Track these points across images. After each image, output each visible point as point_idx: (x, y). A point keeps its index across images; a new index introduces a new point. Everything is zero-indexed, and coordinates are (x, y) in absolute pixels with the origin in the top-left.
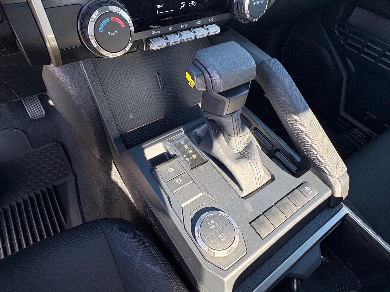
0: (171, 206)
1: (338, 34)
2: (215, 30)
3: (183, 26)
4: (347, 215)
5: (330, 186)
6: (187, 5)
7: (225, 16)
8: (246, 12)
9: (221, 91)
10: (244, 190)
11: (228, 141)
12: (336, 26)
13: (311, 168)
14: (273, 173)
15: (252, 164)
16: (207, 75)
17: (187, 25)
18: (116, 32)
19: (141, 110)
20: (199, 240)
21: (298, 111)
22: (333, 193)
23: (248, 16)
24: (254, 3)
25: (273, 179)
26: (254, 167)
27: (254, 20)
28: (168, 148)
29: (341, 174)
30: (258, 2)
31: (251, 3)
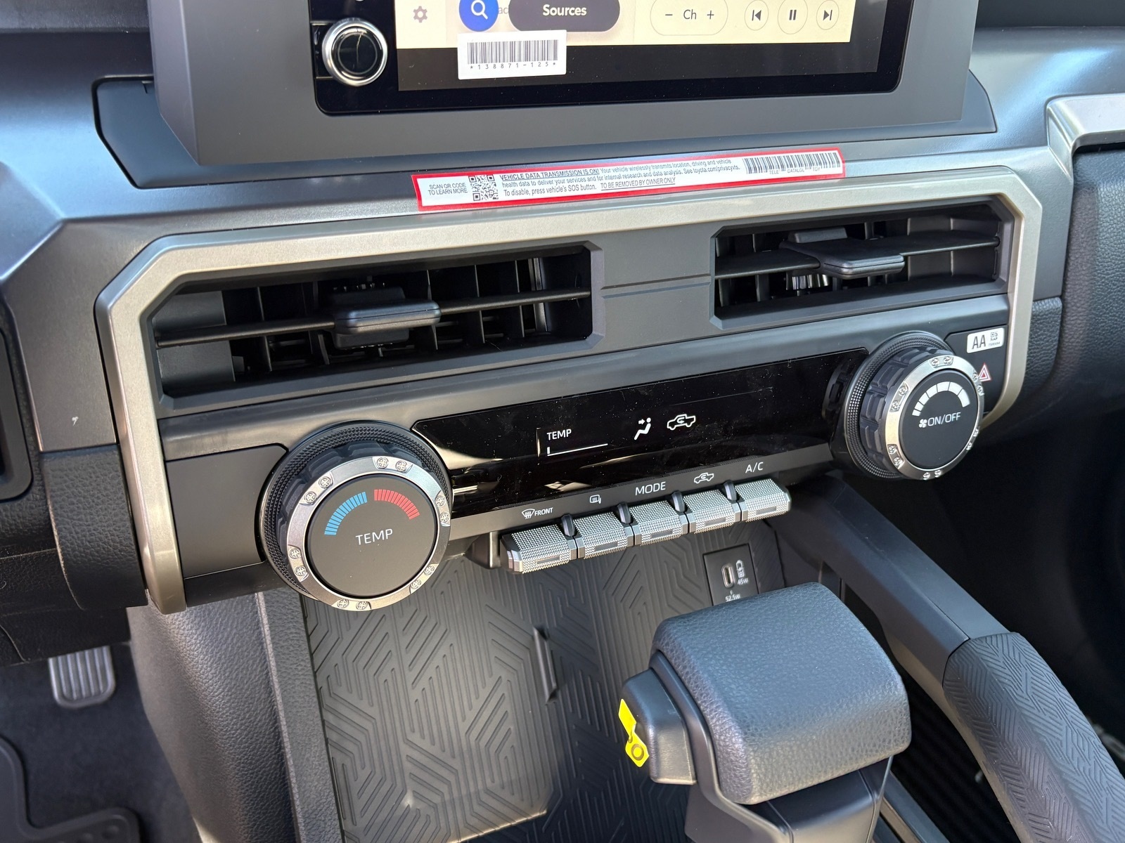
3: (641, 491)
6: (658, 426)
7: (813, 455)
8: (891, 452)
9: (755, 800)
17: (659, 486)
18: (386, 534)
19: (452, 778)
23: (900, 464)
24: (923, 423)
27: (927, 477)
30: (937, 420)
31: (908, 422)
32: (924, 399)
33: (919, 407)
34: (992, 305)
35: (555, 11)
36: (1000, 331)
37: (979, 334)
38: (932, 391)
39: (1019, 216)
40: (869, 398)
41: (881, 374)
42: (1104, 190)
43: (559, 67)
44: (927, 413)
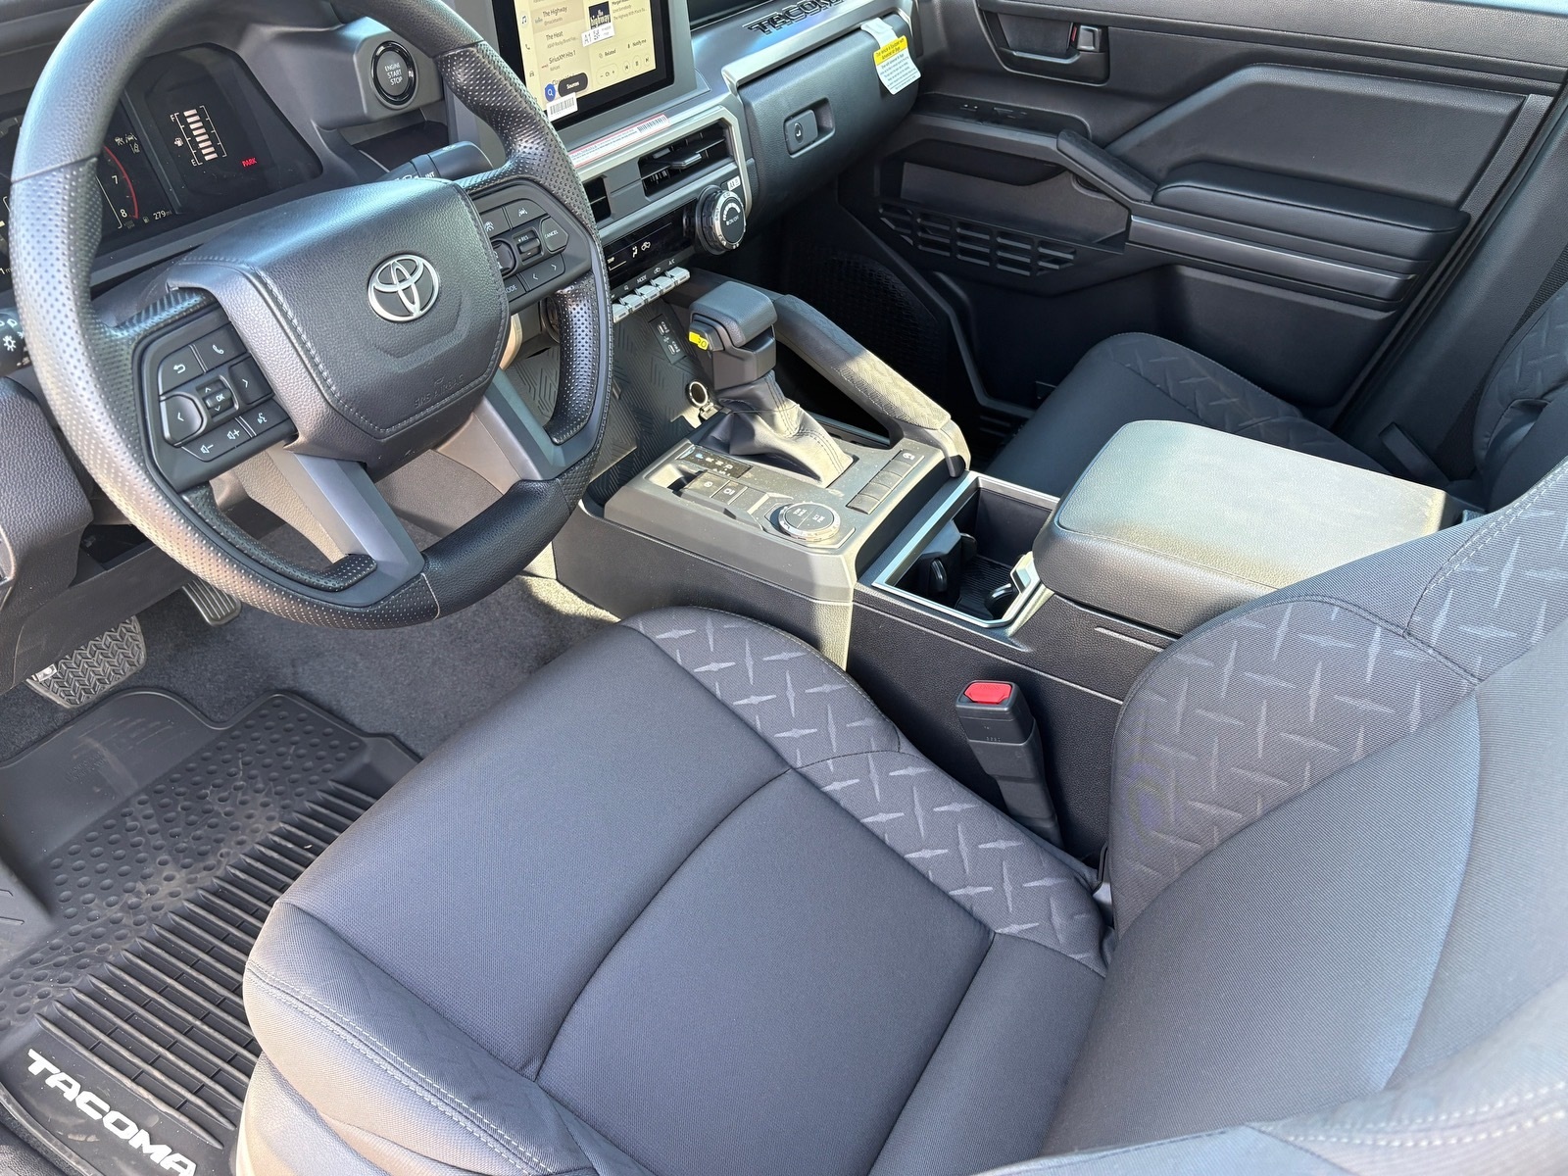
0: (734, 517)
1: (893, 227)
2: (681, 275)
3: (639, 281)
4: (977, 479)
5: (936, 445)
6: (639, 250)
7: (689, 251)
8: (720, 238)
9: (744, 343)
10: (822, 478)
11: (772, 422)
12: (881, 211)
13: (905, 434)
14: (853, 453)
15: (818, 439)
16: (720, 329)
17: (644, 278)
20: (791, 530)
21: (851, 356)
22: (945, 453)
23: (725, 243)
24: (728, 223)
25: (856, 459)
26: (822, 443)
27: (734, 247)
28: (684, 467)
29: (944, 422)
30: (732, 221)
31: (723, 223)
32: (725, 212)
33: (725, 216)
34: (731, 167)
35: (571, 86)
36: (738, 178)
37: (731, 181)
38: (727, 209)
39: (730, 125)
40: (704, 219)
41: (705, 207)
42: (754, 104)
43: (574, 108)
44: (728, 219)
